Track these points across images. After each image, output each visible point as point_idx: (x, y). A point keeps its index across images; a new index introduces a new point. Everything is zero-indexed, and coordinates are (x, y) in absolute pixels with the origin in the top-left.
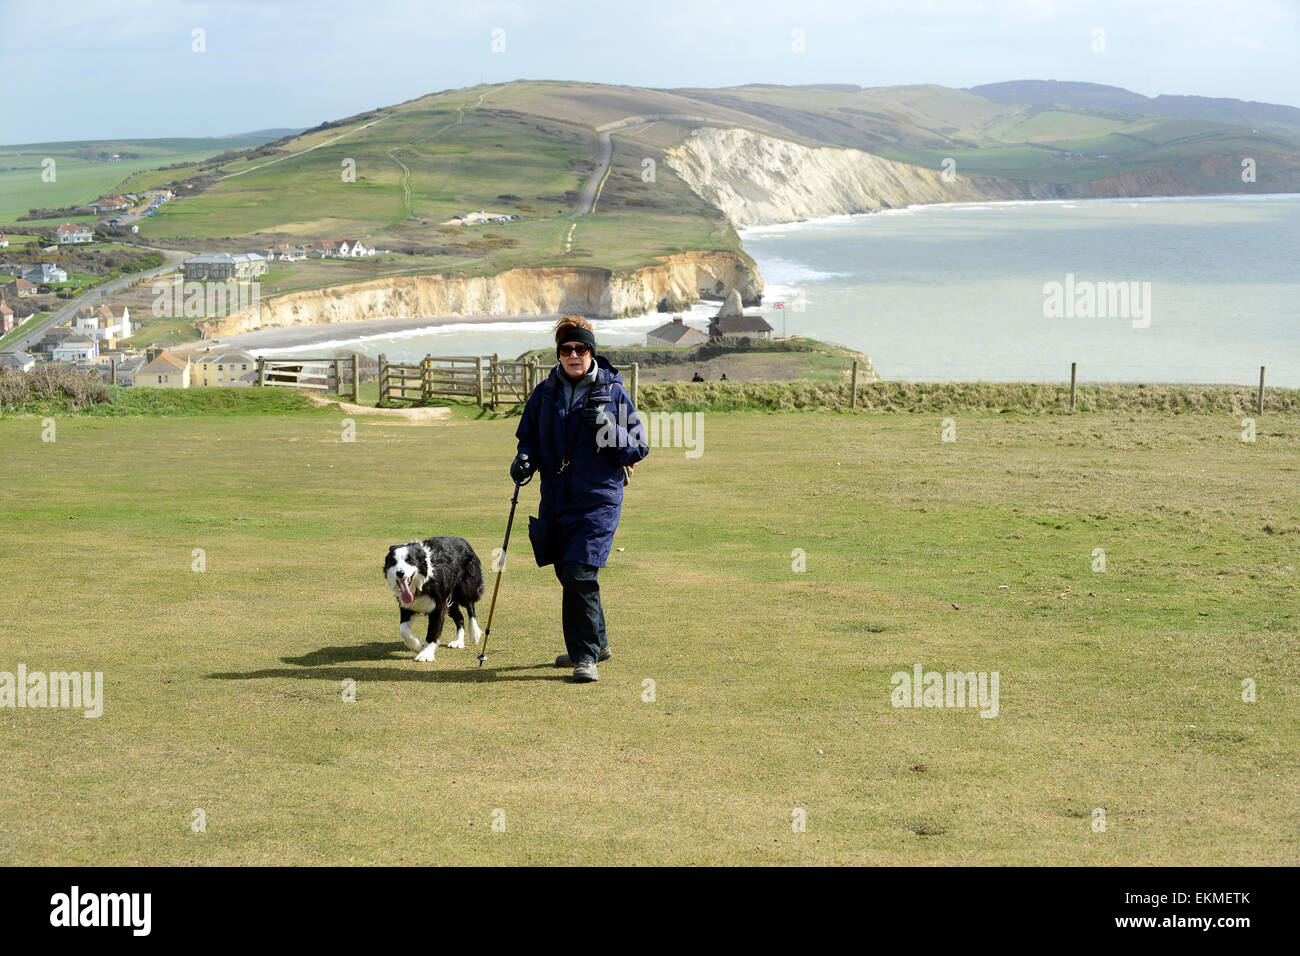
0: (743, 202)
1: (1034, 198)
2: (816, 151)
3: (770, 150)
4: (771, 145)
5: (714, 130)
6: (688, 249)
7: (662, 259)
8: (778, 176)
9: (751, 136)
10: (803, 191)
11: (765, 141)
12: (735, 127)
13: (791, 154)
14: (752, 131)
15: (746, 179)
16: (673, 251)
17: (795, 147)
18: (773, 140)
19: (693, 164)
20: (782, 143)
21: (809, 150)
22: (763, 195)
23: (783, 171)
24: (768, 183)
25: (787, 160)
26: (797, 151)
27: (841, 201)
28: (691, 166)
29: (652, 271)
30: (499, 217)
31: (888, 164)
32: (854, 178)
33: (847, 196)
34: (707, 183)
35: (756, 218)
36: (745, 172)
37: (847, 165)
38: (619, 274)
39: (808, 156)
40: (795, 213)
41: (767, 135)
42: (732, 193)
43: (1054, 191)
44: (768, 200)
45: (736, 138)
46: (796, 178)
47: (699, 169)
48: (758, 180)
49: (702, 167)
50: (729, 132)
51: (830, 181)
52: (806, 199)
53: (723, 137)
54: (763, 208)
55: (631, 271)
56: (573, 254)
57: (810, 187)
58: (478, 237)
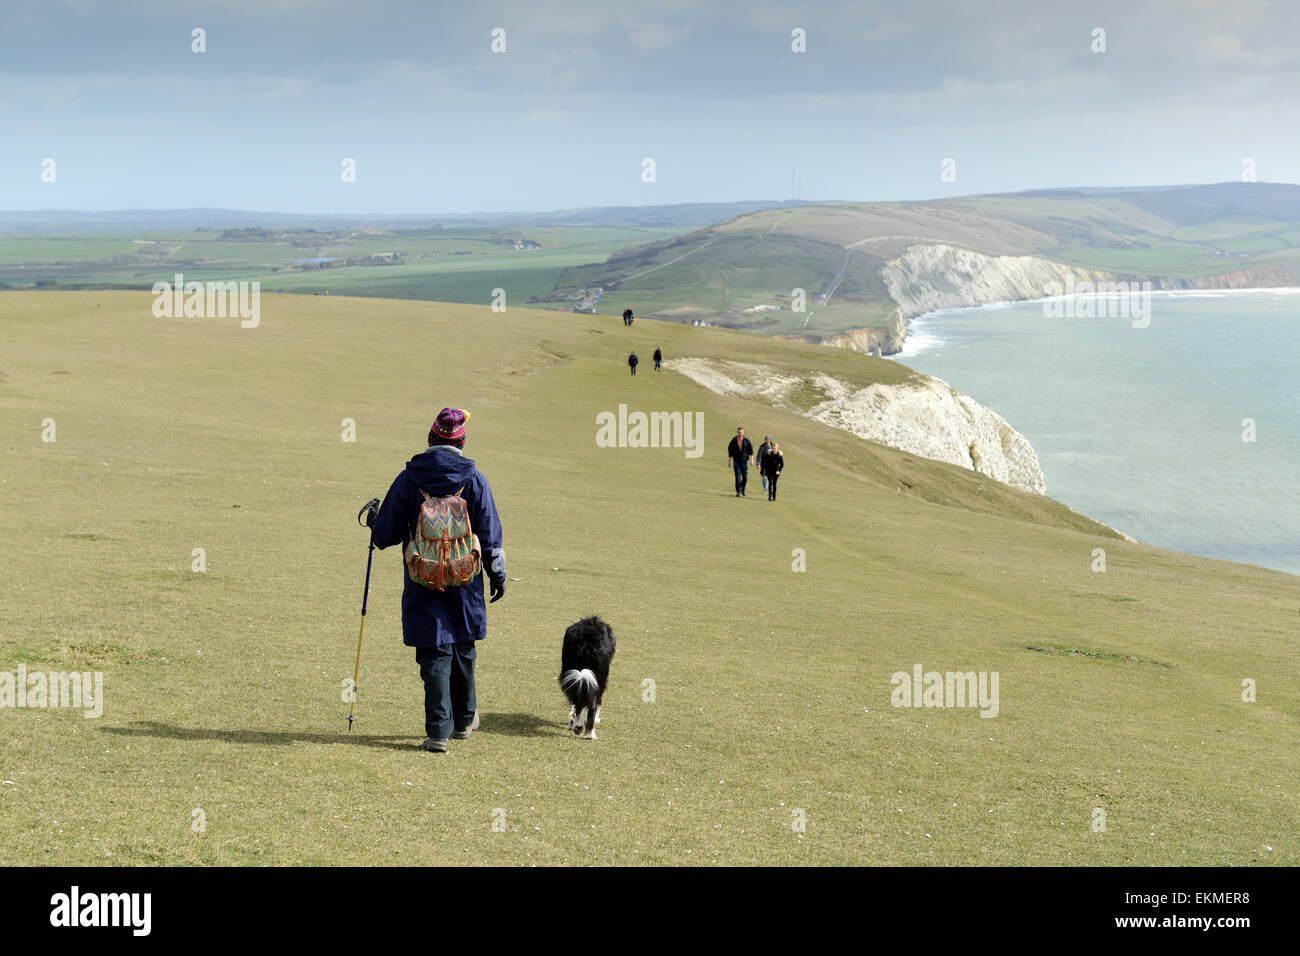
0: (937, 294)
1: (1163, 289)
2: (996, 259)
3: (963, 258)
4: (964, 255)
5: (923, 246)
6: (864, 327)
7: (850, 332)
8: (967, 277)
9: (950, 249)
10: (983, 285)
11: (960, 253)
12: (940, 244)
13: (978, 261)
14: (952, 246)
15: (943, 279)
16: (856, 327)
17: (981, 256)
18: (966, 252)
19: (906, 271)
20: (972, 253)
21: (991, 259)
22: (954, 289)
23: (971, 272)
24: (958, 280)
25: (974, 265)
26: (982, 259)
27: (1011, 292)
28: (903, 272)
29: (842, 338)
30: (773, 308)
31: (1054, 266)
32: (1024, 277)
33: (1015, 288)
34: (914, 281)
35: (946, 304)
36: (944, 274)
37: (1019, 267)
38: (825, 338)
39: (989, 263)
40: (975, 300)
41: (963, 248)
42: (930, 288)
43: (1179, 285)
44: (955, 292)
45: (938, 251)
46: (980, 276)
47: (908, 273)
48: (951, 280)
49: (911, 272)
50: (934, 248)
51: (1003, 279)
52: (985, 291)
53: (930, 251)
54: (951, 297)
55: (831, 337)
56: (809, 327)
57: (989, 283)
58: (762, 318)
